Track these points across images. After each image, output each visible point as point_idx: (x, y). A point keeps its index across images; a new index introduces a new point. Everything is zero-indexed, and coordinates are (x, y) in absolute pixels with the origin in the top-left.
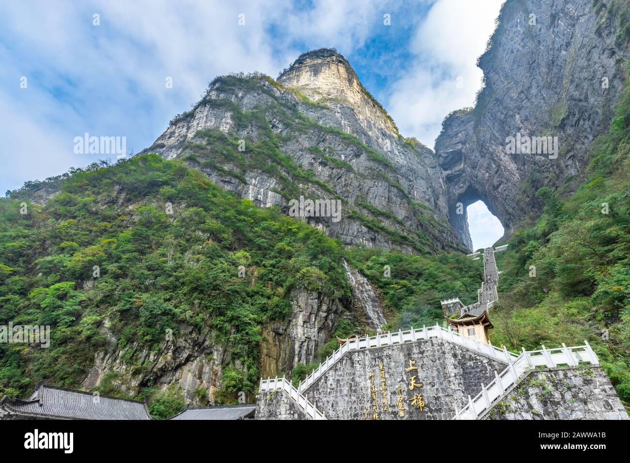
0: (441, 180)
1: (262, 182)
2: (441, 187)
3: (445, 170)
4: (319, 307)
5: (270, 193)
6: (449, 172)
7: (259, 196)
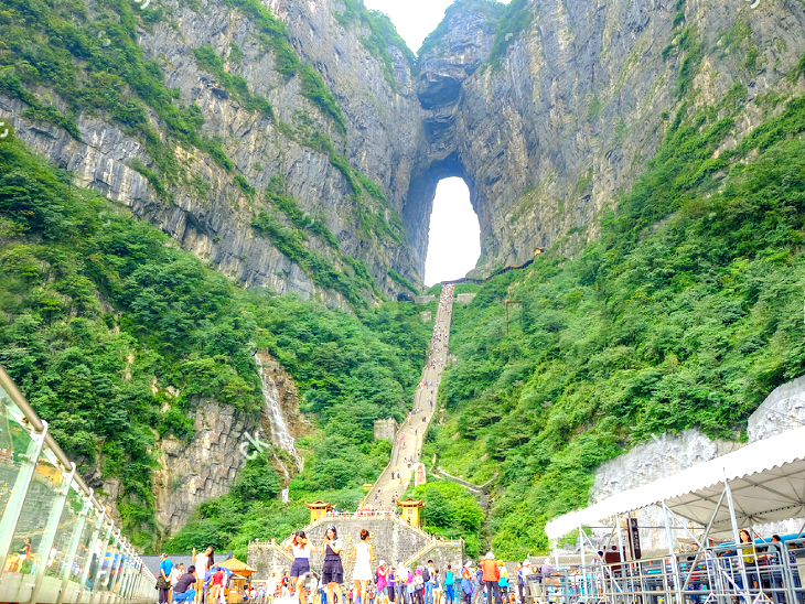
1: (111, 144)
3: (425, 107)
4: (234, 425)
5: (127, 171)
6: (429, 114)
7: (105, 174)
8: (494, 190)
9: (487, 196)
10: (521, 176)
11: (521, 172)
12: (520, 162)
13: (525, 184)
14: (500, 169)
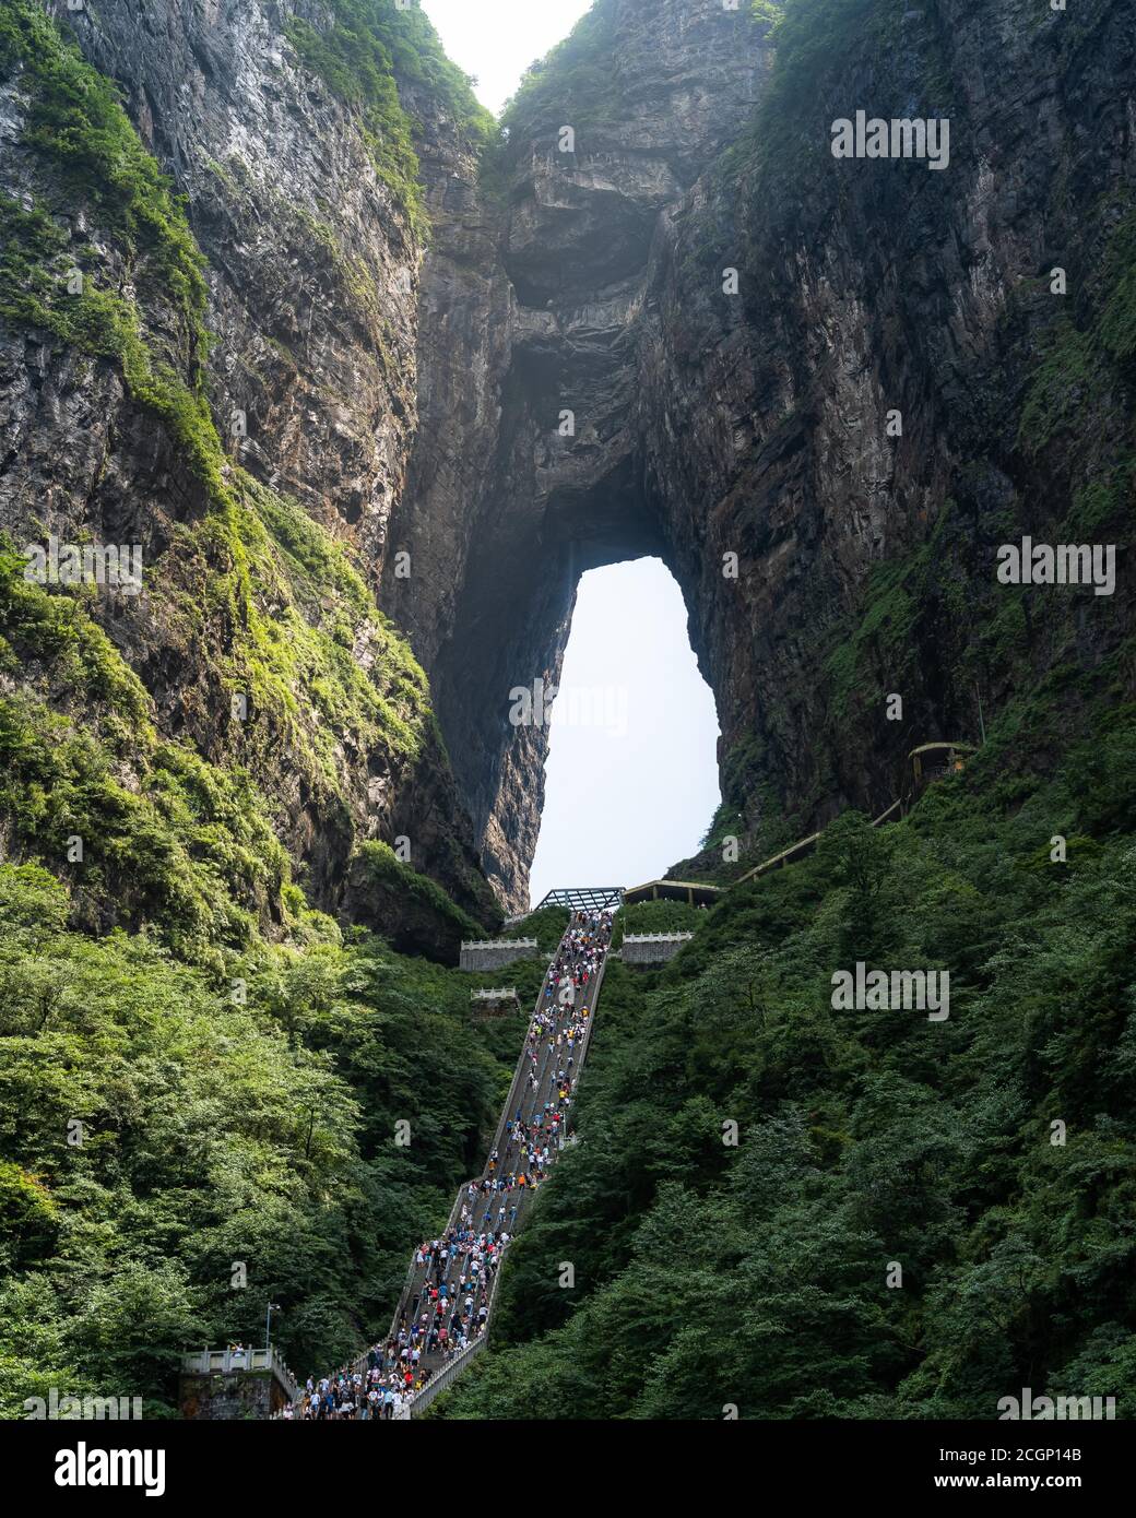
0: (481, 365)
2: (467, 412)
3: (530, 298)
6: (543, 322)
8: (770, 573)
9: (743, 599)
10: (867, 518)
11: (866, 503)
12: (863, 467)
13: (881, 545)
14: (792, 499)
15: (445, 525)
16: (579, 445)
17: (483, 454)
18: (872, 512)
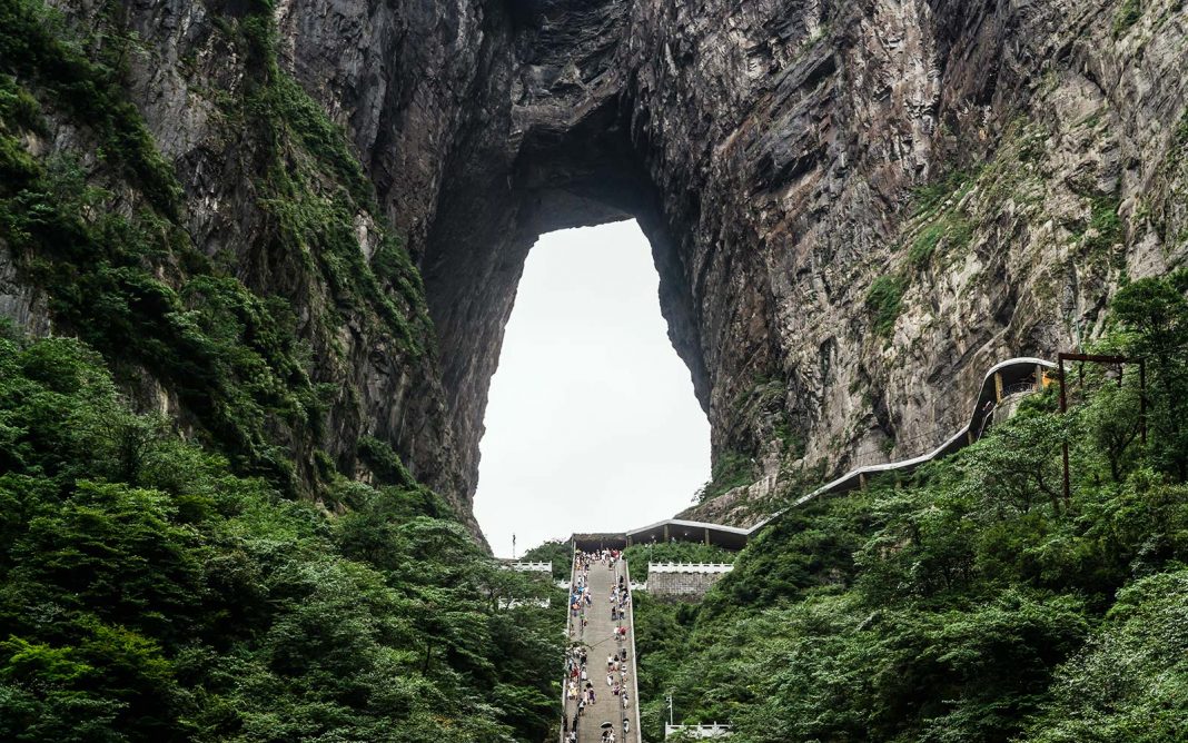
8: (790, 207)
9: (757, 234)
10: (909, 143)
11: (908, 127)
12: (905, 91)
13: (925, 172)
14: (817, 128)
15: (420, 148)
16: (560, 83)
17: (462, 79)
18: (915, 136)
